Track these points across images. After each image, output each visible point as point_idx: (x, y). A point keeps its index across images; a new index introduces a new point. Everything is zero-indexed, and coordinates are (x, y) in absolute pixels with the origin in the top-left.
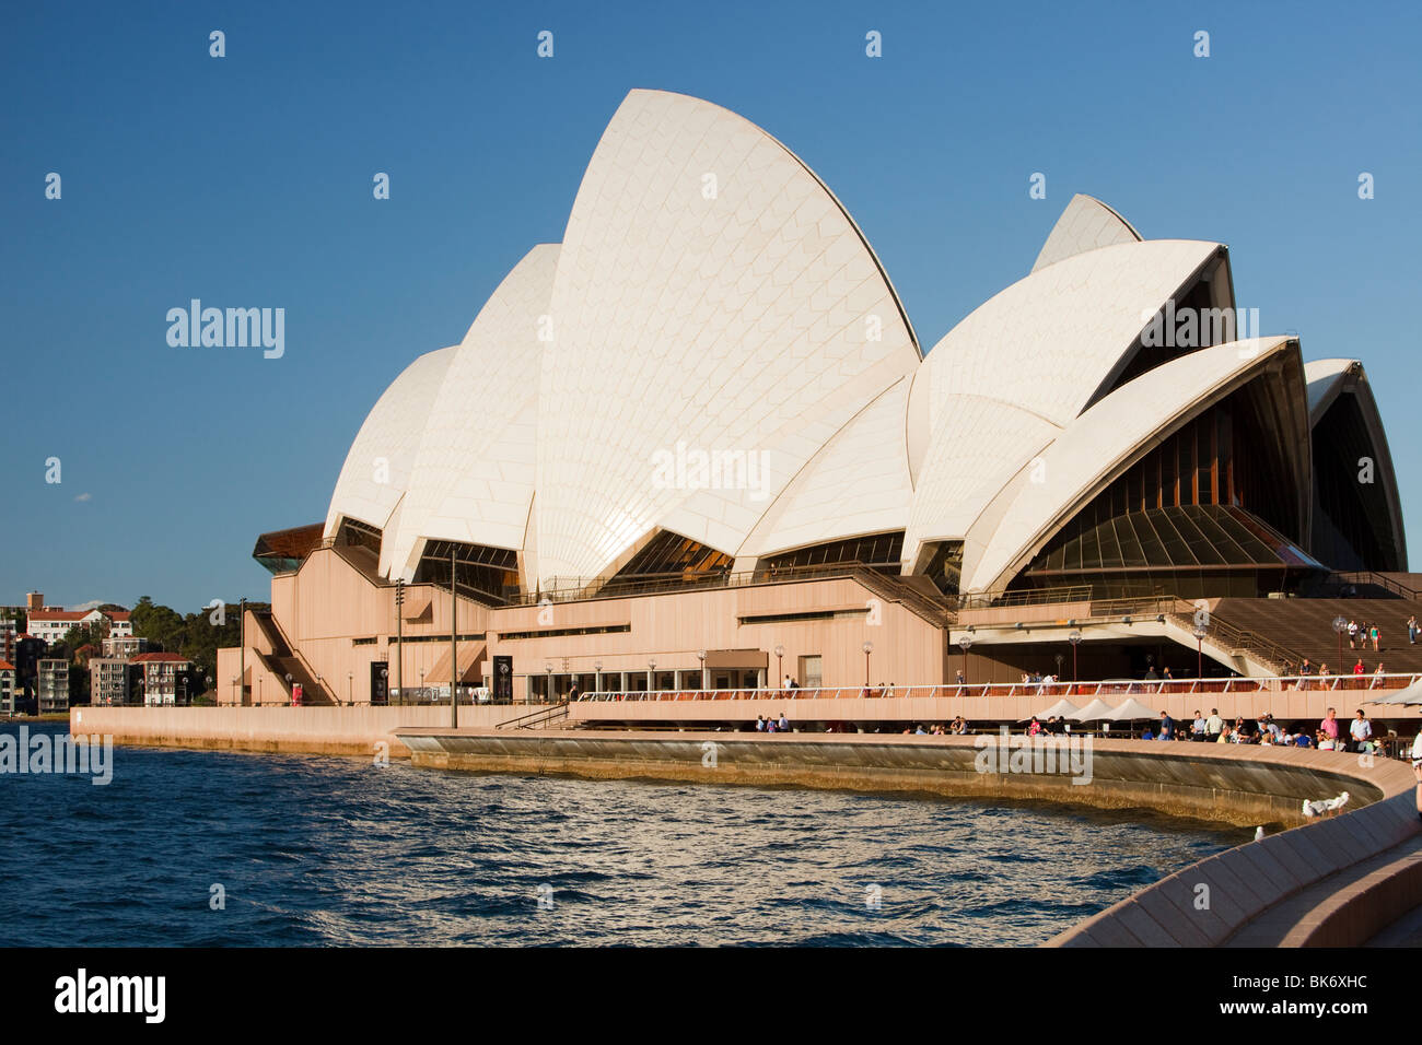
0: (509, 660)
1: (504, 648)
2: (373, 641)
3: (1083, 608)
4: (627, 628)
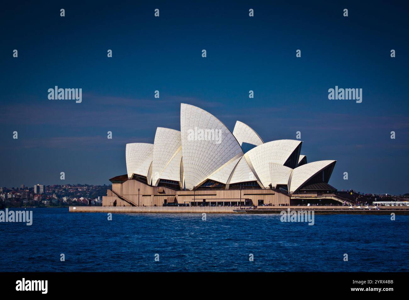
2: (149, 195)
3: (316, 195)
4: (216, 195)
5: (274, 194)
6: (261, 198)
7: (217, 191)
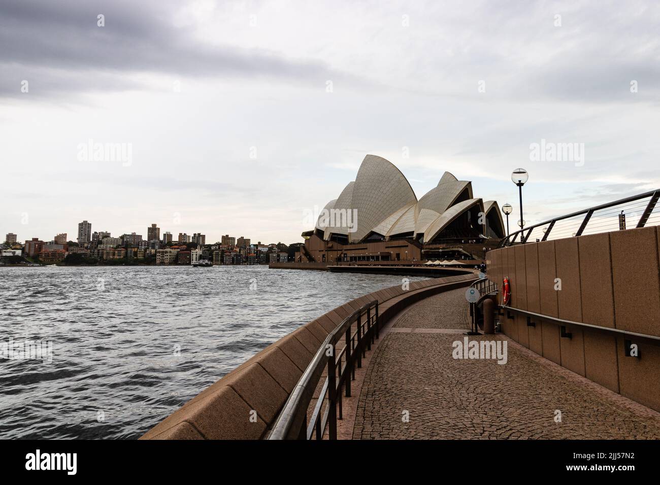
0: (346, 254)
1: (345, 252)
2: (322, 251)
3: (444, 246)
4: (366, 249)
5: (407, 246)
6: (397, 251)
7: (368, 244)
